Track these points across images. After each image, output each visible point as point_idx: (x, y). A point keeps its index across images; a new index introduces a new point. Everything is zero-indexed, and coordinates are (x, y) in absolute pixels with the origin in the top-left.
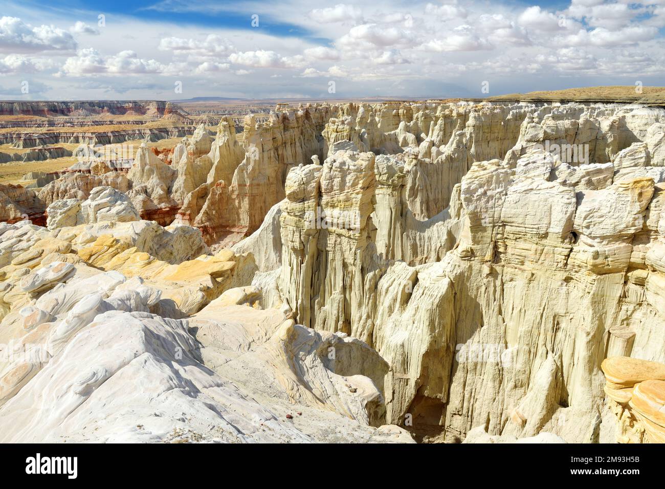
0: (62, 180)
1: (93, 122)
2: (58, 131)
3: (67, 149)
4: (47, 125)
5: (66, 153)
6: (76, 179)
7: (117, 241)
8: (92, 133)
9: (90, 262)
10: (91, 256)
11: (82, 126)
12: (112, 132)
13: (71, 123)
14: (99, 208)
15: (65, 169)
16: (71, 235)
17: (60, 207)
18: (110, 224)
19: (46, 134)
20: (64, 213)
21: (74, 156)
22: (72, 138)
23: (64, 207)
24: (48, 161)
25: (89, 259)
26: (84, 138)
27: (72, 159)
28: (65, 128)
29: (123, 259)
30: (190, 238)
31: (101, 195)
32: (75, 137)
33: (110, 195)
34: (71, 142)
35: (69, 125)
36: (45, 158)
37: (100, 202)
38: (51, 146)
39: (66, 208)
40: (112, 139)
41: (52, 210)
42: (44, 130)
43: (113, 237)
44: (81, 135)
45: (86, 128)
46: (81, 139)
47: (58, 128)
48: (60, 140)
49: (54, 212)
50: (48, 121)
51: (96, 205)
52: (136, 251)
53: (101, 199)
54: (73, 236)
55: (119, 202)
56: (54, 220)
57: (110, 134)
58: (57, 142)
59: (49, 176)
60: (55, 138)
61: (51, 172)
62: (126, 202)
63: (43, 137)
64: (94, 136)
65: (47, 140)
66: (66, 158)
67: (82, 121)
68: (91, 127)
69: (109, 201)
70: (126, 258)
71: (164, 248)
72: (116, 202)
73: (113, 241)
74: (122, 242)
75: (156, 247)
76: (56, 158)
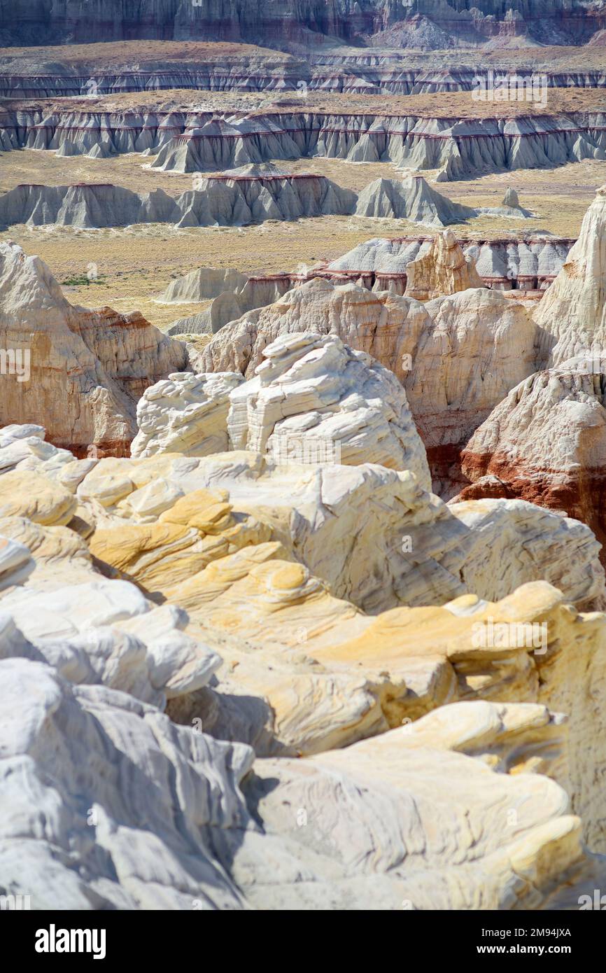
0: (284, 310)
1: (454, 73)
2: (316, 110)
3: (339, 183)
4: (282, 84)
5: (331, 201)
6: (338, 307)
7: (237, 517)
8: (443, 121)
9: (132, 571)
10: (142, 552)
11: (408, 92)
12: (521, 120)
13: (370, 74)
14: (281, 410)
15: (318, 264)
16: (119, 482)
17: (178, 401)
18: (252, 464)
19: (273, 116)
20: (189, 421)
21: (360, 215)
22: (364, 139)
23: (191, 401)
24: (264, 227)
25: (132, 561)
26: (408, 138)
27: (350, 225)
28: (346, 94)
29: (226, 576)
30: (545, 561)
31: (298, 364)
32: (375, 136)
33: (328, 368)
34: (358, 157)
35: (361, 82)
36: (255, 218)
37: (289, 389)
38: (284, 168)
39: (196, 406)
40: (516, 148)
41: (152, 408)
42: (267, 102)
43: (226, 500)
44: (401, 128)
45: (422, 99)
46: (396, 144)
47: (320, 94)
48: (320, 143)
49: (157, 414)
50: (288, 66)
51: (274, 401)
52: (273, 556)
53: (296, 378)
54: (124, 487)
55: (353, 398)
56: (151, 443)
57: (511, 128)
58: (307, 152)
59: (259, 287)
60: (300, 136)
61: (269, 273)
62: (376, 402)
63: (259, 129)
64: (448, 132)
65: (273, 142)
66: (330, 223)
67: (414, 66)
68: (442, 95)
69: (320, 393)
70: (236, 573)
71: (427, 576)
72: (342, 397)
73: (222, 515)
74: (251, 522)
75: (397, 569)
76: (294, 219)
